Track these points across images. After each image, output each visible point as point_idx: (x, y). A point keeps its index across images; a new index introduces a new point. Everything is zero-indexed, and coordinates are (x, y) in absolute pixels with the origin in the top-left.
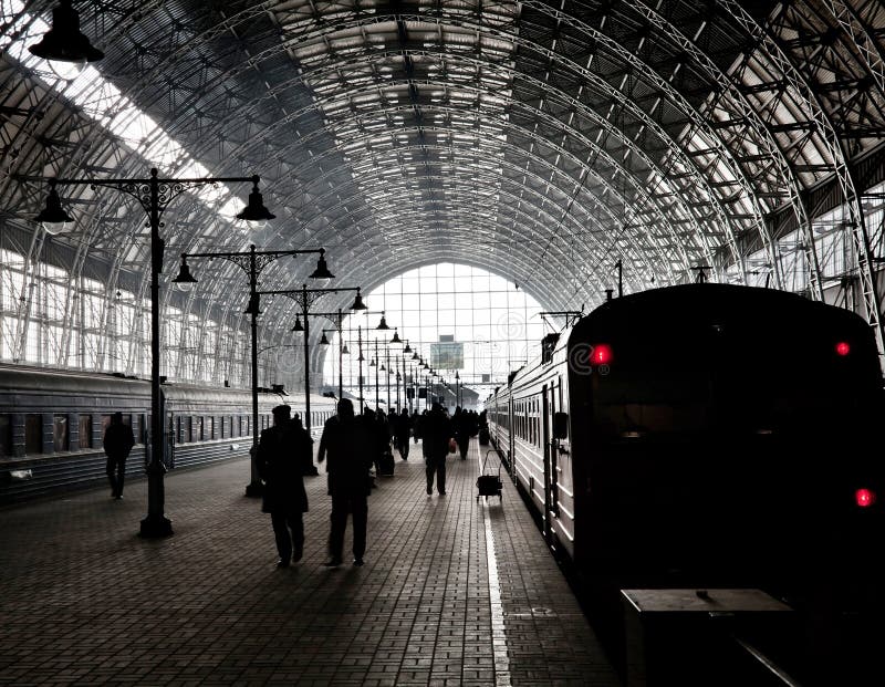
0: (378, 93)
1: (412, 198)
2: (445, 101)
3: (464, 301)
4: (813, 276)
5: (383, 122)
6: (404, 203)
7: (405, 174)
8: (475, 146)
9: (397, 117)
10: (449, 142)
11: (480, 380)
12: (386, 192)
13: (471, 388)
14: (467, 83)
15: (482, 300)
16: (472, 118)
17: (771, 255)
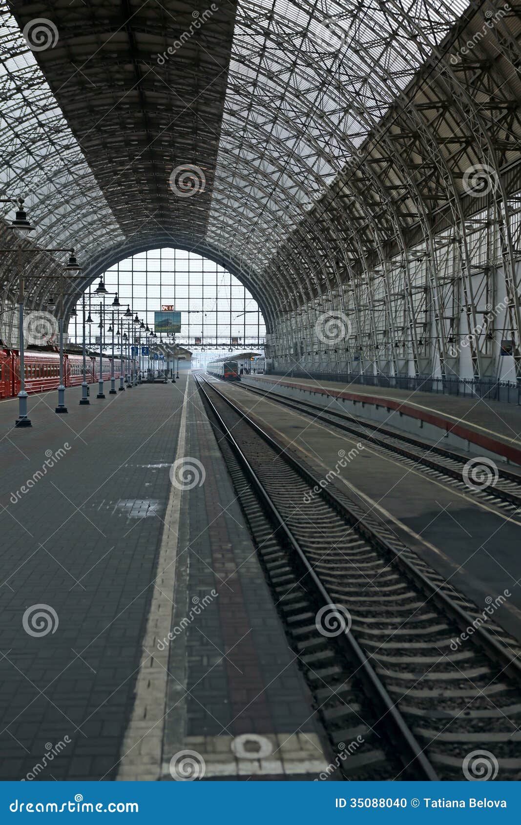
0: (113, 97)
1: (141, 192)
2: (169, 108)
3: (182, 278)
4: (463, 265)
5: (117, 124)
6: (134, 196)
7: (135, 170)
8: (193, 149)
9: (129, 121)
10: (172, 144)
11: (193, 342)
12: (120, 185)
13: (186, 348)
14: (188, 93)
15: (196, 279)
16: (190, 125)
17: (430, 247)
